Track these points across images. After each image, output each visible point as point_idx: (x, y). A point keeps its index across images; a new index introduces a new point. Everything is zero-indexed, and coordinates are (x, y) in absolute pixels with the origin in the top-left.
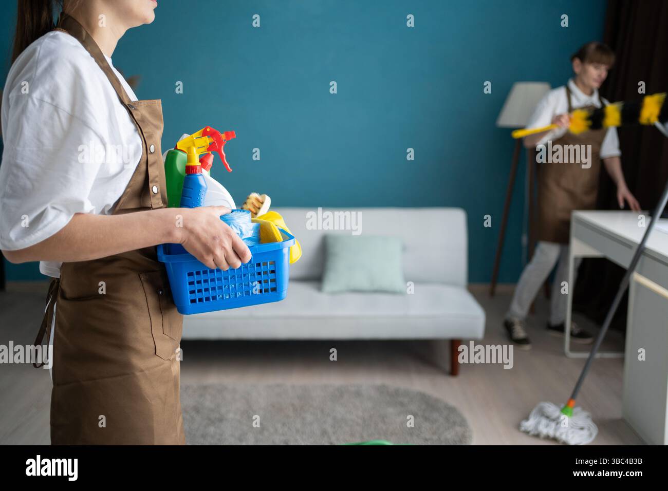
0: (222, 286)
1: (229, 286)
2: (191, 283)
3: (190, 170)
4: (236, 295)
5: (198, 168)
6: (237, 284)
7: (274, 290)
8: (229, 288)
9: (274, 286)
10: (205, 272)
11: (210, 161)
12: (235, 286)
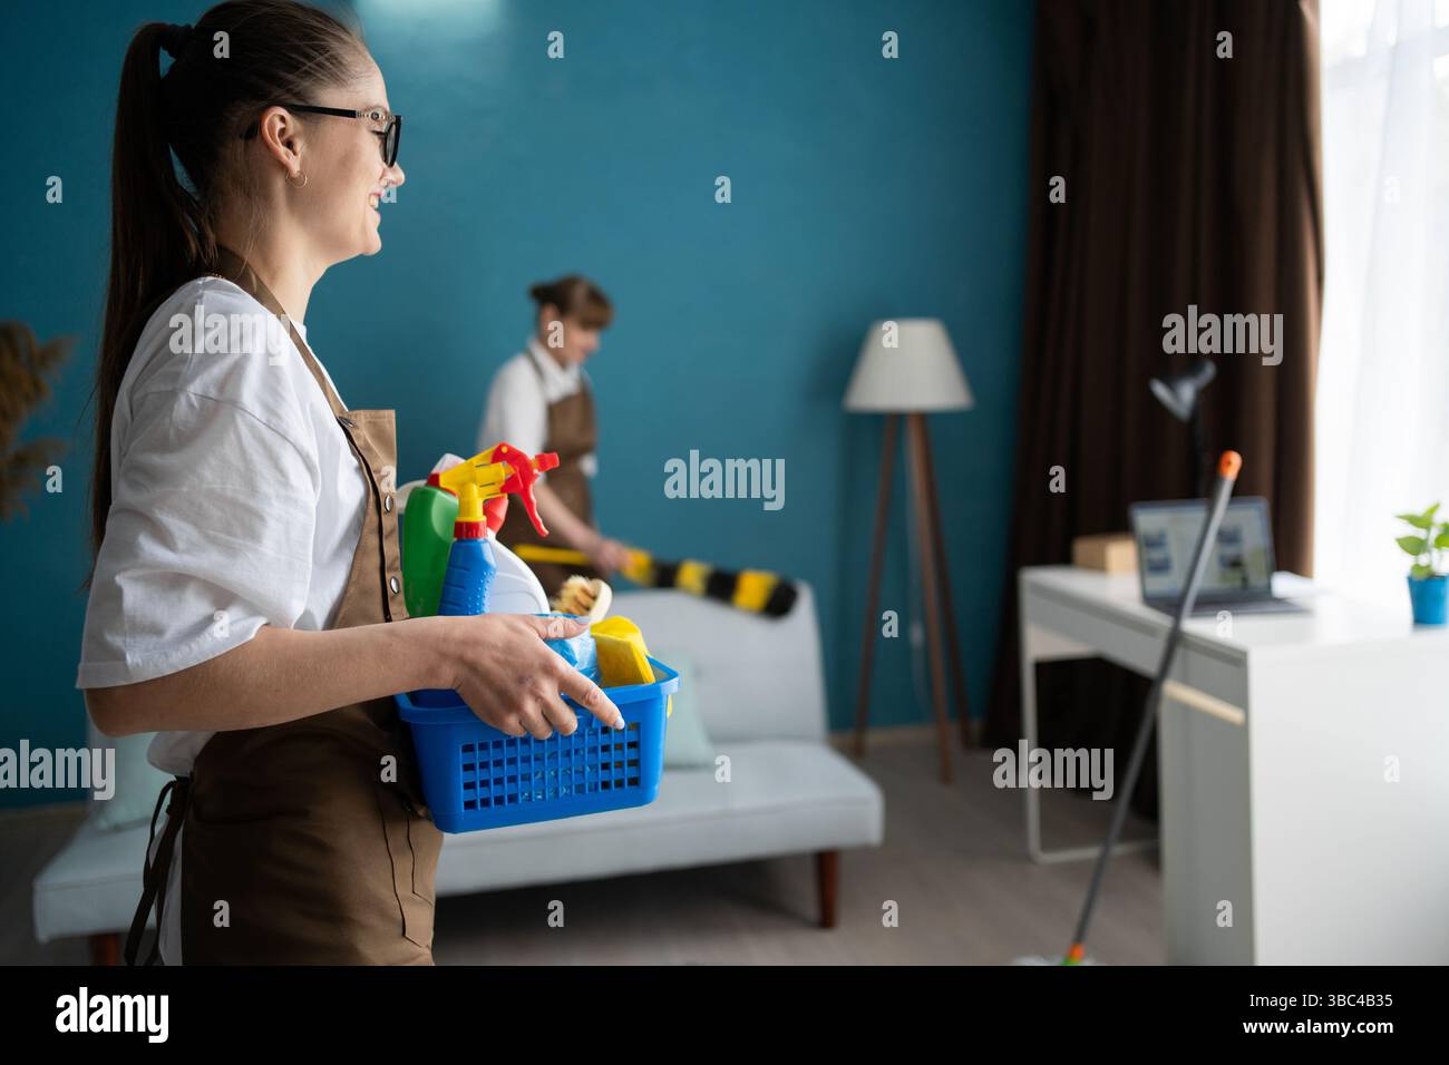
0: (530, 775)
1: (543, 773)
2: (469, 767)
3: (466, 531)
4: (557, 792)
5: (481, 528)
6: (560, 770)
7: (634, 782)
8: (543, 778)
9: (634, 775)
10: (498, 745)
11: (502, 512)
12: (556, 773)
